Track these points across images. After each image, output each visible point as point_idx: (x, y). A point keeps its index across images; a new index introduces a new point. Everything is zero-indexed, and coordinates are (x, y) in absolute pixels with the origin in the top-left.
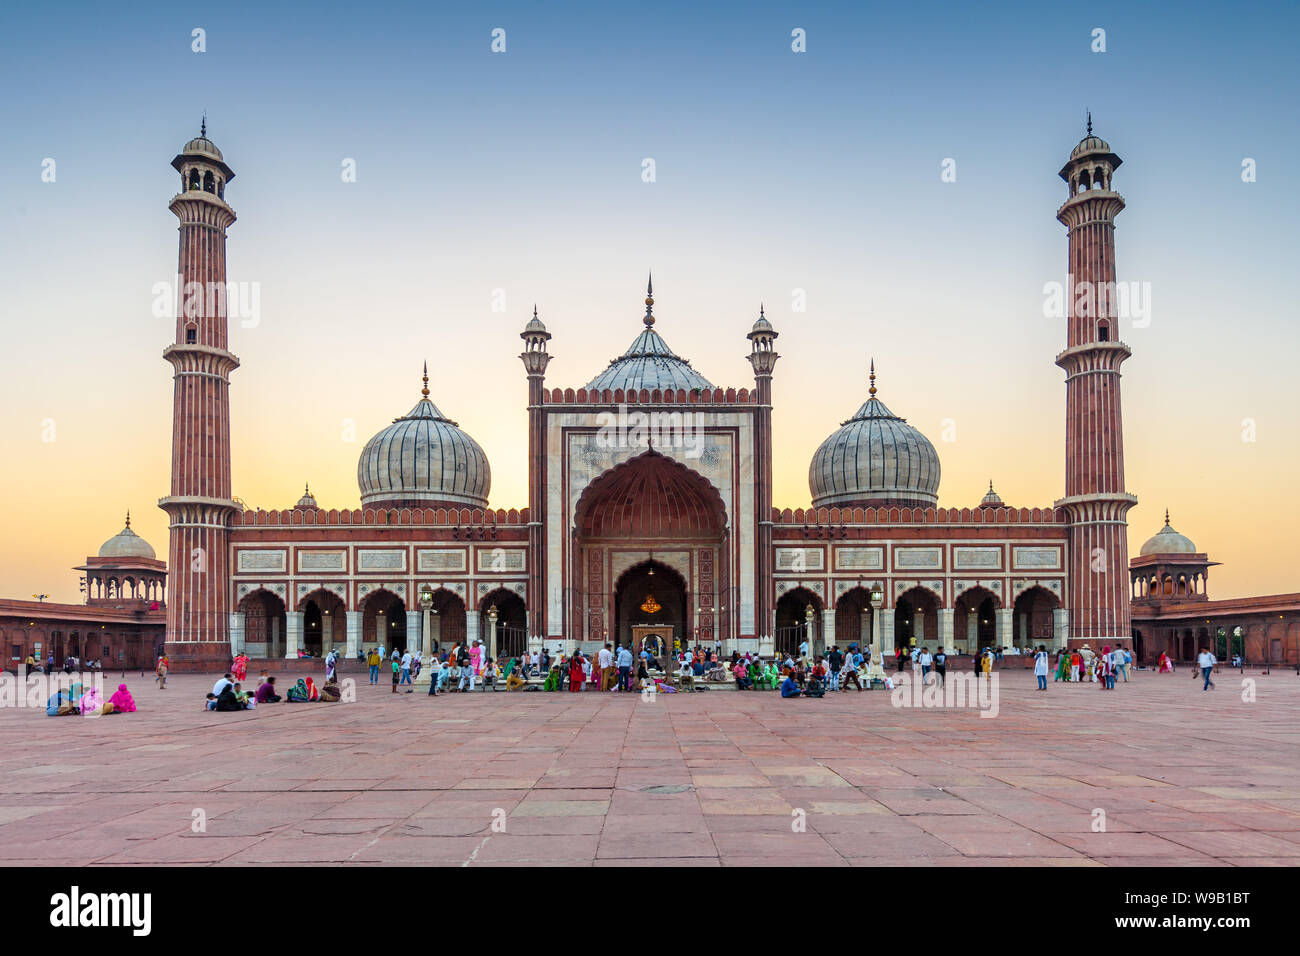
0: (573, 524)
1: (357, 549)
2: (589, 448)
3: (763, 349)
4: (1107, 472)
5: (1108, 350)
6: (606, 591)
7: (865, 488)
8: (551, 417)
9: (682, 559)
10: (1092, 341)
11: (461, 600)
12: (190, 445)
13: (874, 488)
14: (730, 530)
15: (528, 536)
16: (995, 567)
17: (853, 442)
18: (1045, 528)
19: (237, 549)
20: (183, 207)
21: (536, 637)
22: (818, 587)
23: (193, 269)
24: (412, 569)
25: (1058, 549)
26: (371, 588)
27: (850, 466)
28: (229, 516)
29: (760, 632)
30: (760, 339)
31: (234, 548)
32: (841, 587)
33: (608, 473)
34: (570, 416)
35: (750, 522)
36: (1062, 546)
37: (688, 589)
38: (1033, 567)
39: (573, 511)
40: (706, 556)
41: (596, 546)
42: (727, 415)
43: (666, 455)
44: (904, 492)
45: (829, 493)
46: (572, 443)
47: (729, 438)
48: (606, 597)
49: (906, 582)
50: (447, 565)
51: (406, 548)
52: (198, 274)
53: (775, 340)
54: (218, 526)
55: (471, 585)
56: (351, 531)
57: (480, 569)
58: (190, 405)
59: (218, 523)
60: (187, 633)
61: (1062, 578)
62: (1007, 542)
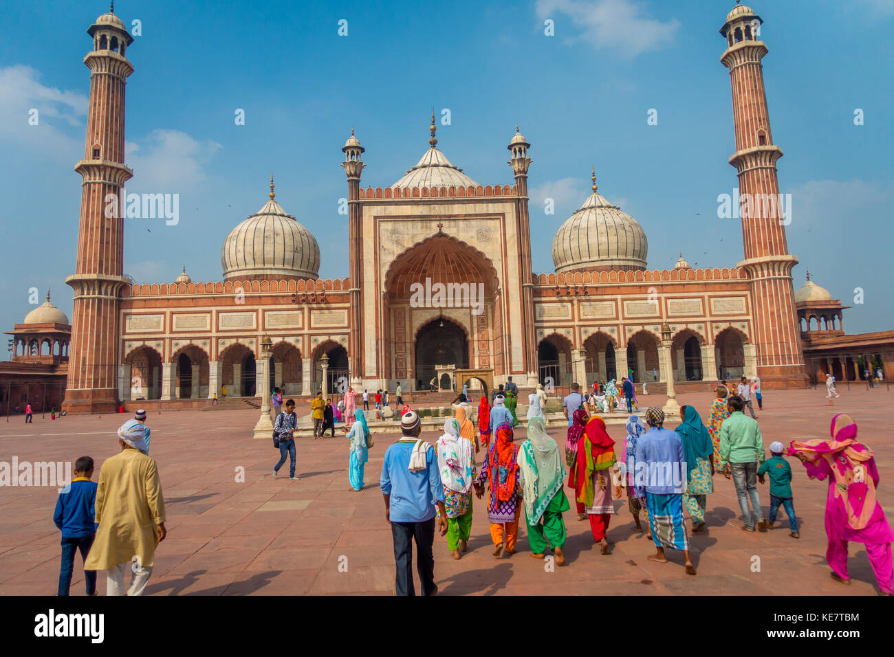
0: (384, 289)
1: (218, 312)
2: (394, 232)
3: (520, 156)
4: (775, 240)
5: (767, 152)
6: (408, 340)
7: (596, 258)
8: (365, 209)
9: (464, 314)
10: (754, 145)
11: (298, 350)
12: (92, 235)
13: (602, 258)
14: (502, 290)
15: (349, 299)
16: (698, 314)
17: (584, 225)
18: (732, 283)
19: (126, 315)
20: (94, 61)
21: (356, 378)
22: (568, 332)
23: (99, 105)
24: (260, 327)
25: (744, 299)
26: (229, 343)
27: (583, 242)
28: (121, 289)
29: (527, 369)
30: (517, 149)
31: (124, 313)
32: (586, 332)
33: (408, 250)
34: (379, 208)
35: (516, 284)
36: (745, 296)
37: (469, 337)
38: (727, 313)
39: (384, 279)
41: (399, 306)
42: (496, 205)
43: (451, 235)
44: (623, 260)
45: (569, 263)
46: (382, 228)
47: (498, 221)
48: (408, 345)
49: (634, 327)
50: (288, 324)
51: (256, 311)
52: (103, 108)
53: (527, 150)
54: (112, 297)
55: (306, 338)
56: (214, 298)
57: (313, 326)
58: (93, 205)
59: (112, 294)
60: (83, 382)
61: (748, 321)
62: (706, 294)
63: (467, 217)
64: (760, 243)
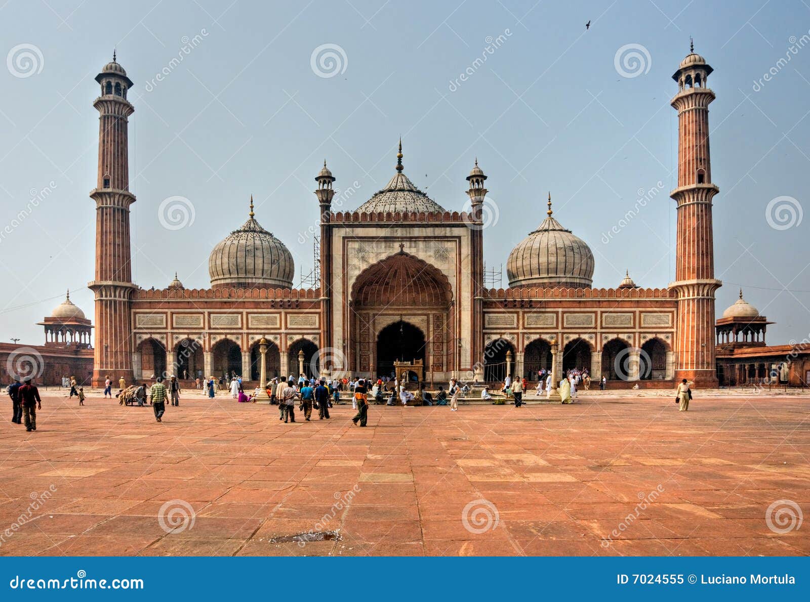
0: (350, 298)
1: (210, 313)
2: (360, 250)
3: (477, 187)
4: (703, 266)
5: (704, 189)
6: (371, 341)
7: (545, 276)
8: (335, 230)
9: (422, 320)
10: (693, 183)
11: (277, 346)
12: (106, 250)
13: (550, 275)
14: (455, 302)
15: (320, 306)
16: (629, 326)
17: (536, 246)
18: (662, 301)
20: (102, 105)
22: (513, 338)
23: (108, 142)
24: (245, 326)
25: (670, 315)
26: (219, 338)
27: (535, 261)
28: (131, 293)
30: (475, 180)
31: (134, 312)
32: (528, 338)
33: (373, 266)
34: (348, 229)
35: (468, 297)
36: (672, 312)
37: (426, 339)
38: (654, 326)
39: (350, 290)
40: (438, 318)
41: (365, 312)
42: (453, 229)
43: (412, 254)
44: (570, 278)
45: (520, 278)
46: (349, 247)
47: (454, 244)
48: (371, 345)
49: (571, 335)
50: (268, 324)
51: (241, 313)
52: (111, 145)
53: (485, 181)
54: (124, 300)
55: (283, 336)
56: (206, 302)
57: (289, 326)
58: (106, 225)
59: (124, 297)
60: (107, 364)
61: (672, 333)
62: (637, 310)
63: (427, 239)
64: (689, 268)
